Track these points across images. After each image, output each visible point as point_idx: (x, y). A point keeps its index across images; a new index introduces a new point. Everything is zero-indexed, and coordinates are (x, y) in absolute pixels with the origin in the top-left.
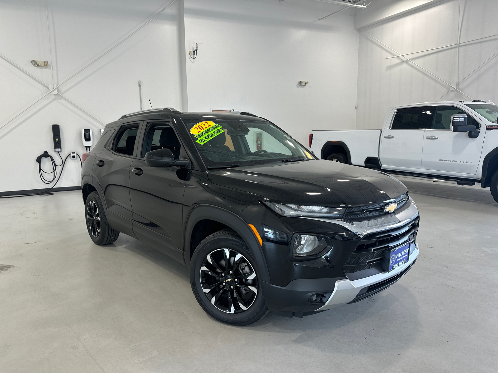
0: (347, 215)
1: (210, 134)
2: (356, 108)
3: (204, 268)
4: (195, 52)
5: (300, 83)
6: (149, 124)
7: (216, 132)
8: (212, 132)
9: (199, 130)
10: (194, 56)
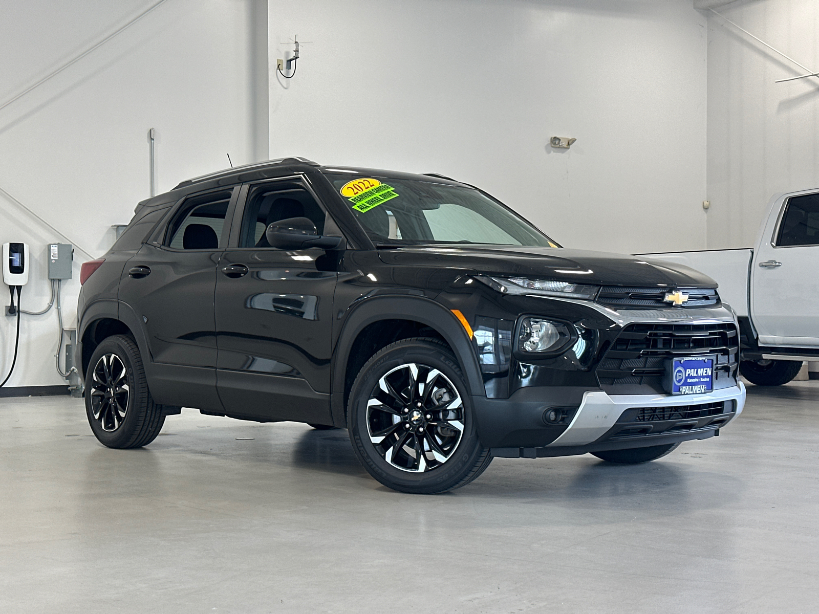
0: (602, 297)
1: (375, 198)
2: (706, 209)
3: (374, 402)
4: (293, 62)
5: (555, 141)
6: (254, 189)
7: (384, 196)
8: (377, 195)
9: (356, 191)
10: (288, 73)
